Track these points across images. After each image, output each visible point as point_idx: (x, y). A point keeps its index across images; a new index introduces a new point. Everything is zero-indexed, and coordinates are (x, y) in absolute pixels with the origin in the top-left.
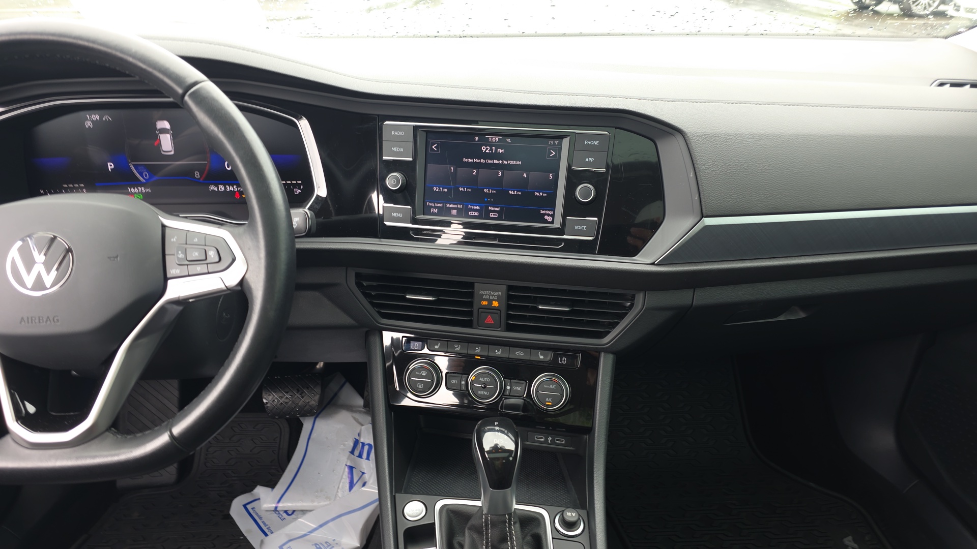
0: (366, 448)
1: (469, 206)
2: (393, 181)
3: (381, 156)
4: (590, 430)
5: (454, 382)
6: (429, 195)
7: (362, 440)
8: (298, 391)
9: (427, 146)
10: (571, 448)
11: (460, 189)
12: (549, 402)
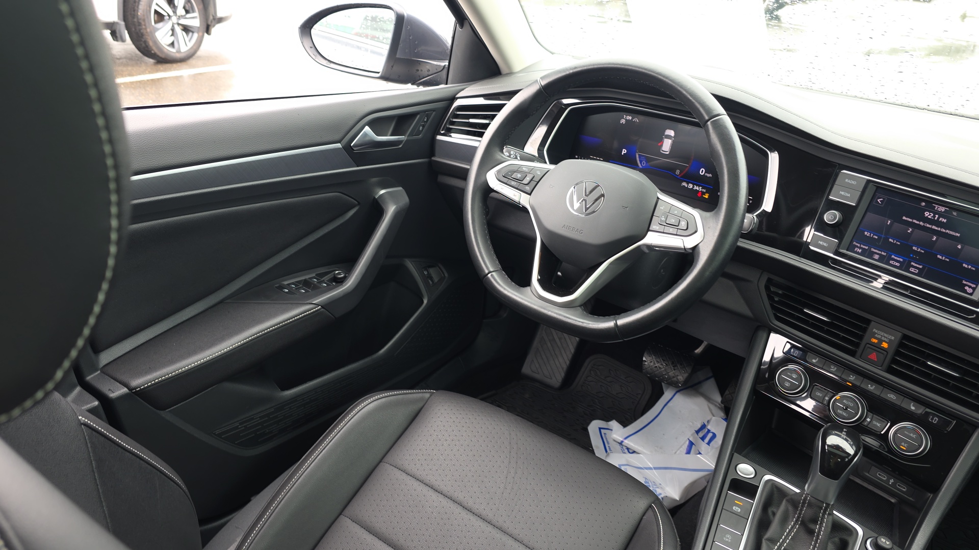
0: (710, 435)
1: (893, 256)
2: (831, 217)
3: (829, 195)
4: (936, 489)
5: (819, 394)
6: (858, 236)
7: (709, 427)
8: (673, 363)
9: (874, 198)
10: (911, 499)
11: (890, 240)
12: (904, 447)
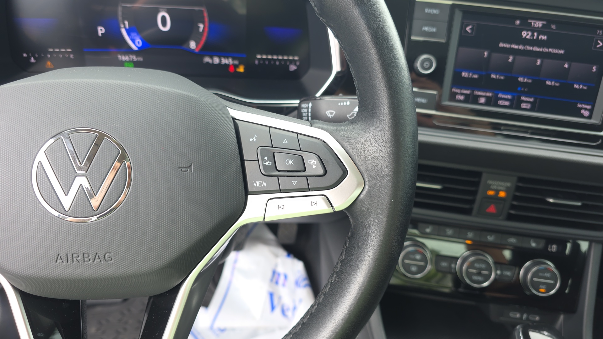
0: (282, 277)
1: (499, 95)
2: (427, 64)
3: (410, 35)
5: (444, 264)
6: (458, 81)
7: (278, 270)
9: (462, 26)
11: (493, 76)
12: (543, 289)
